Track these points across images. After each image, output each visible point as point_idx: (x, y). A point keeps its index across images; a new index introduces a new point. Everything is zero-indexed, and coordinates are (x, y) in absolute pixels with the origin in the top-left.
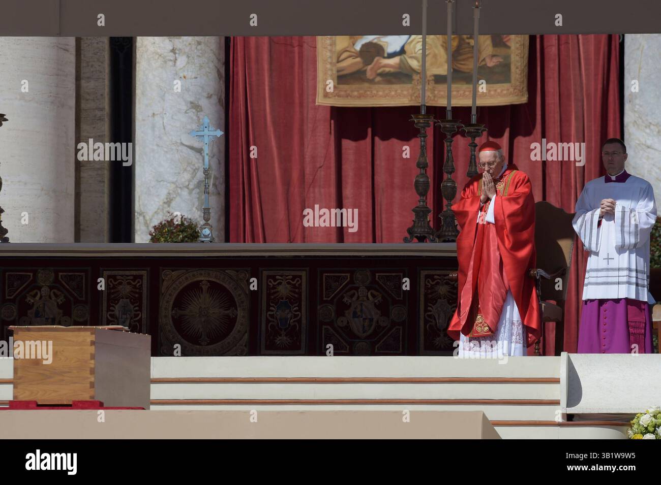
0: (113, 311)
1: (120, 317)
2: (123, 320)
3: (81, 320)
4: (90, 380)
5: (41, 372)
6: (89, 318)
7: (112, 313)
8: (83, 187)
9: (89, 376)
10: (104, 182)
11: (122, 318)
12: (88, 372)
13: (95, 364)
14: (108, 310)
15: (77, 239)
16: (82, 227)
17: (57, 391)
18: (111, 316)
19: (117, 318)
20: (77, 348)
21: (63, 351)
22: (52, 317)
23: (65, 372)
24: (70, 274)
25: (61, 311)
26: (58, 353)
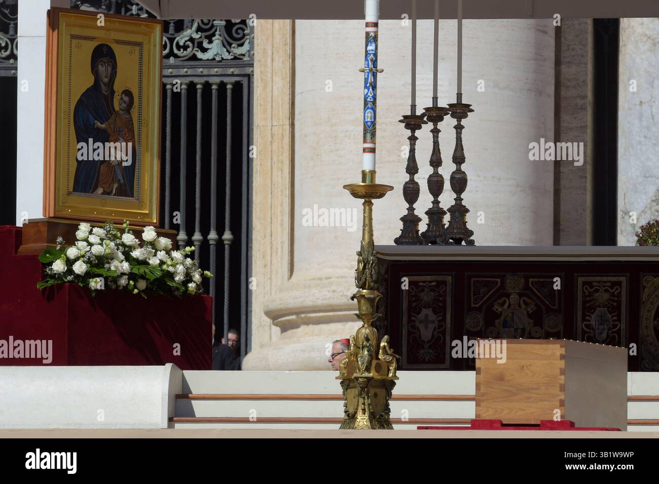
0: (589, 321)
1: (597, 328)
2: (600, 331)
3: (554, 331)
4: (559, 398)
5: (507, 388)
6: (562, 329)
7: (588, 323)
8: (563, 182)
9: (560, 393)
10: (586, 177)
11: (598, 329)
12: (558, 389)
13: (565, 380)
14: (584, 320)
15: (556, 241)
16: (561, 227)
17: (523, 410)
18: (587, 326)
19: (593, 329)
20: (546, 362)
21: (530, 365)
22: (521, 327)
23: (532, 389)
24: (541, 280)
25: (531, 321)
26: (525, 367)
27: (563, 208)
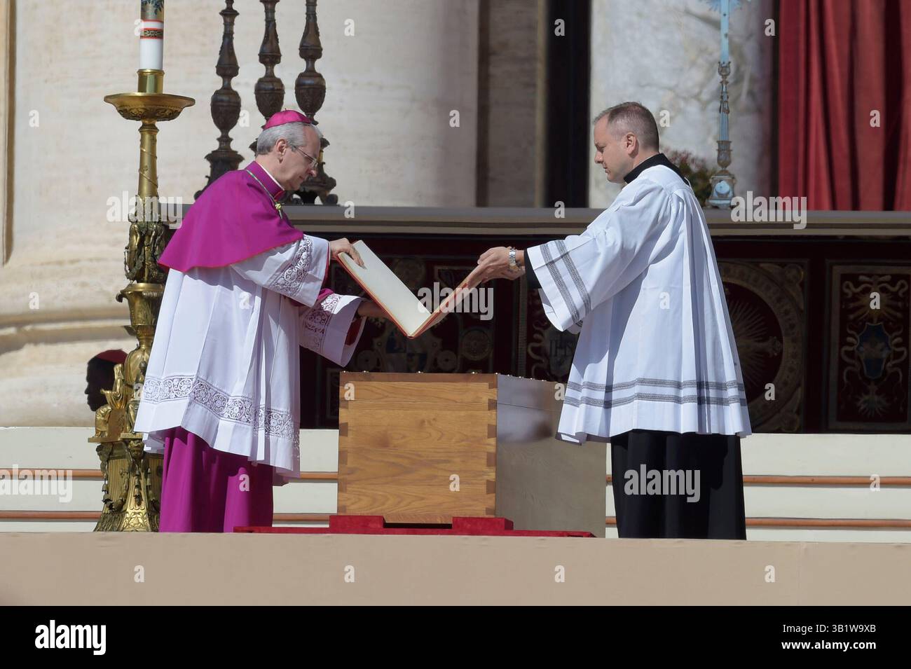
0: (538, 341)
1: (553, 353)
2: (559, 359)
3: (477, 358)
4: (486, 477)
5: (393, 460)
6: (491, 355)
7: (536, 345)
8: (495, 95)
9: (485, 469)
10: (534, 85)
11: (556, 355)
12: (484, 461)
13: (497, 446)
14: (530, 339)
15: (482, 199)
16: (491, 174)
17: (423, 499)
18: (536, 350)
19: (546, 355)
20: (462, 413)
21: (434, 419)
22: (419, 351)
23: (438, 462)
24: (456, 268)
25: (439, 341)
26: (426, 423)
27: (495, 137)
